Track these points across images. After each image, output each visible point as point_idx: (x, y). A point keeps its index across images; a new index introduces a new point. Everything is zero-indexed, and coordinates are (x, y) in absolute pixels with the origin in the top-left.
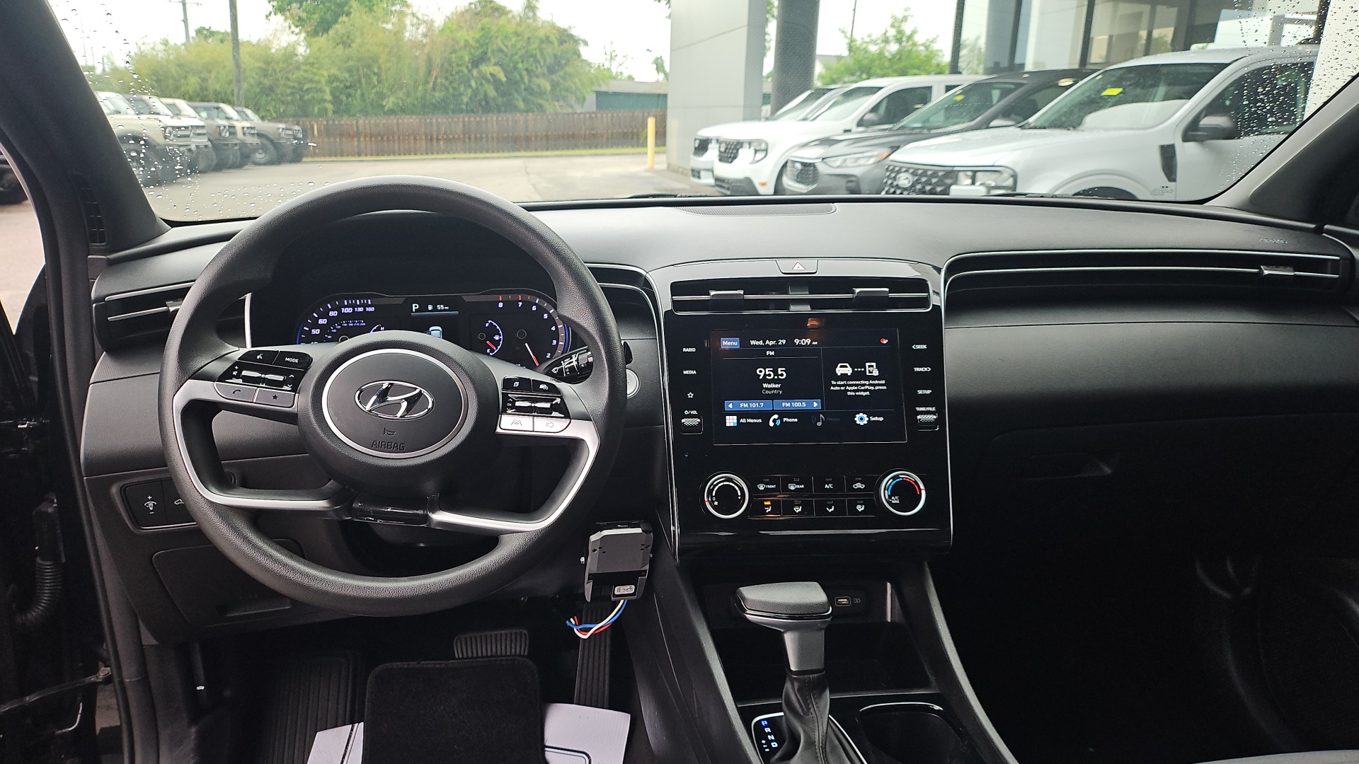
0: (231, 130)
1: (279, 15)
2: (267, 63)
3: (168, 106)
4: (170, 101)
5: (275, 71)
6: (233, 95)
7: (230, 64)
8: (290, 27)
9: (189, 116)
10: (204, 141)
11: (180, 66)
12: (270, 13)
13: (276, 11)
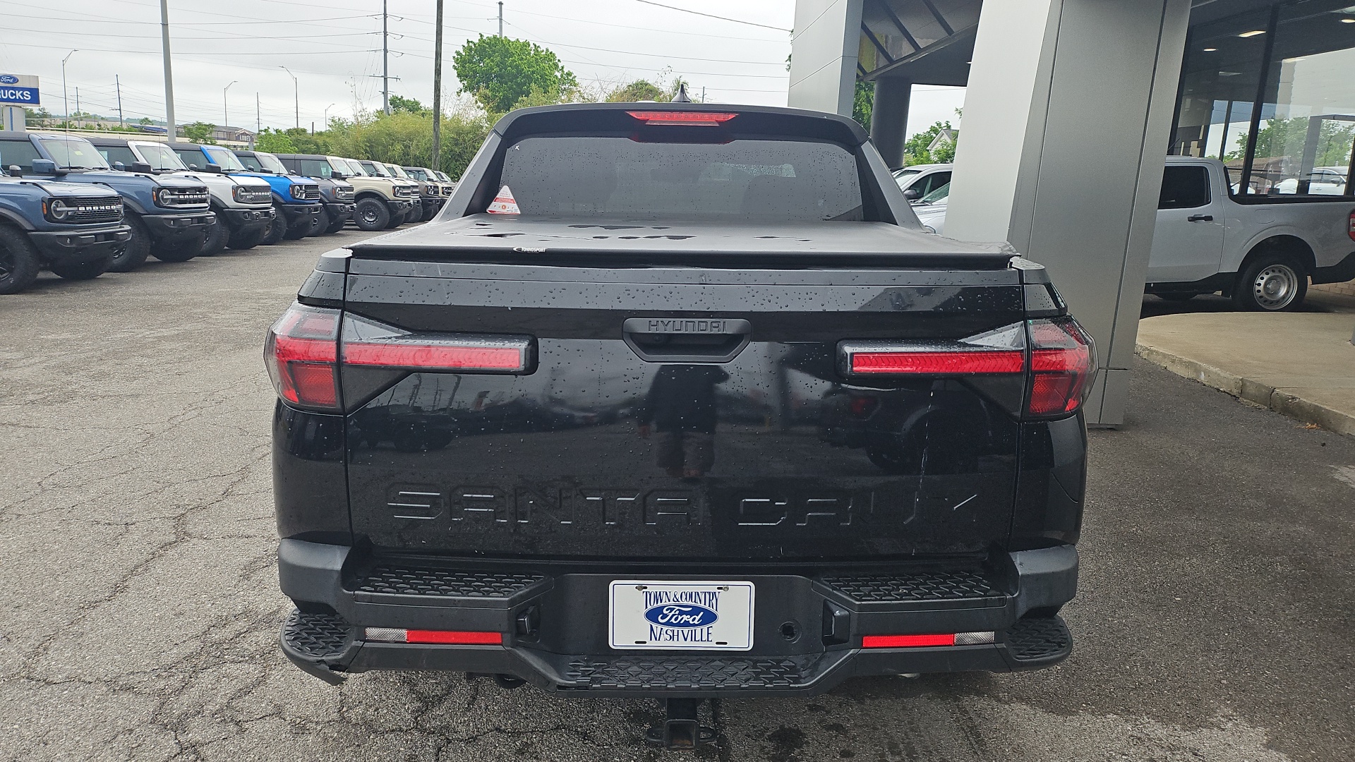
0: (436, 189)
1: (468, 92)
2: (459, 134)
3: (389, 169)
4: (390, 165)
5: (464, 141)
6: (430, 160)
7: (429, 133)
8: (476, 102)
9: (404, 178)
10: (417, 197)
11: (389, 135)
12: (461, 91)
13: (466, 89)
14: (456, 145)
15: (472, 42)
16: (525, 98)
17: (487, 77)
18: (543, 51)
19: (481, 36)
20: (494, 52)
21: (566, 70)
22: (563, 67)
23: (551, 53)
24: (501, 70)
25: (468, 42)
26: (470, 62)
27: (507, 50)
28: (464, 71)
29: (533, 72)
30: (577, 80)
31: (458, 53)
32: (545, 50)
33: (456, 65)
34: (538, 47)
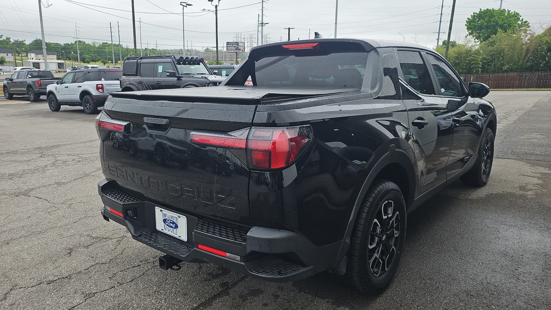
1: (471, 36)
5: (461, 57)
8: (474, 40)
12: (467, 35)
13: (470, 34)
14: (457, 59)
15: (475, 13)
16: (494, 36)
17: (481, 28)
18: (512, 13)
19: (481, 9)
20: (486, 16)
21: (524, 21)
22: (523, 19)
23: (517, 13)
24: (488, 24)
25: (474, 13)
26: (474, 22)
27: (492, 15)
28: (470, 26)
29: (504, 23)
30: (530, 25)
31: (468, 19)
32: (513, 12)
33: (467, 24)
34: (510, 11)
